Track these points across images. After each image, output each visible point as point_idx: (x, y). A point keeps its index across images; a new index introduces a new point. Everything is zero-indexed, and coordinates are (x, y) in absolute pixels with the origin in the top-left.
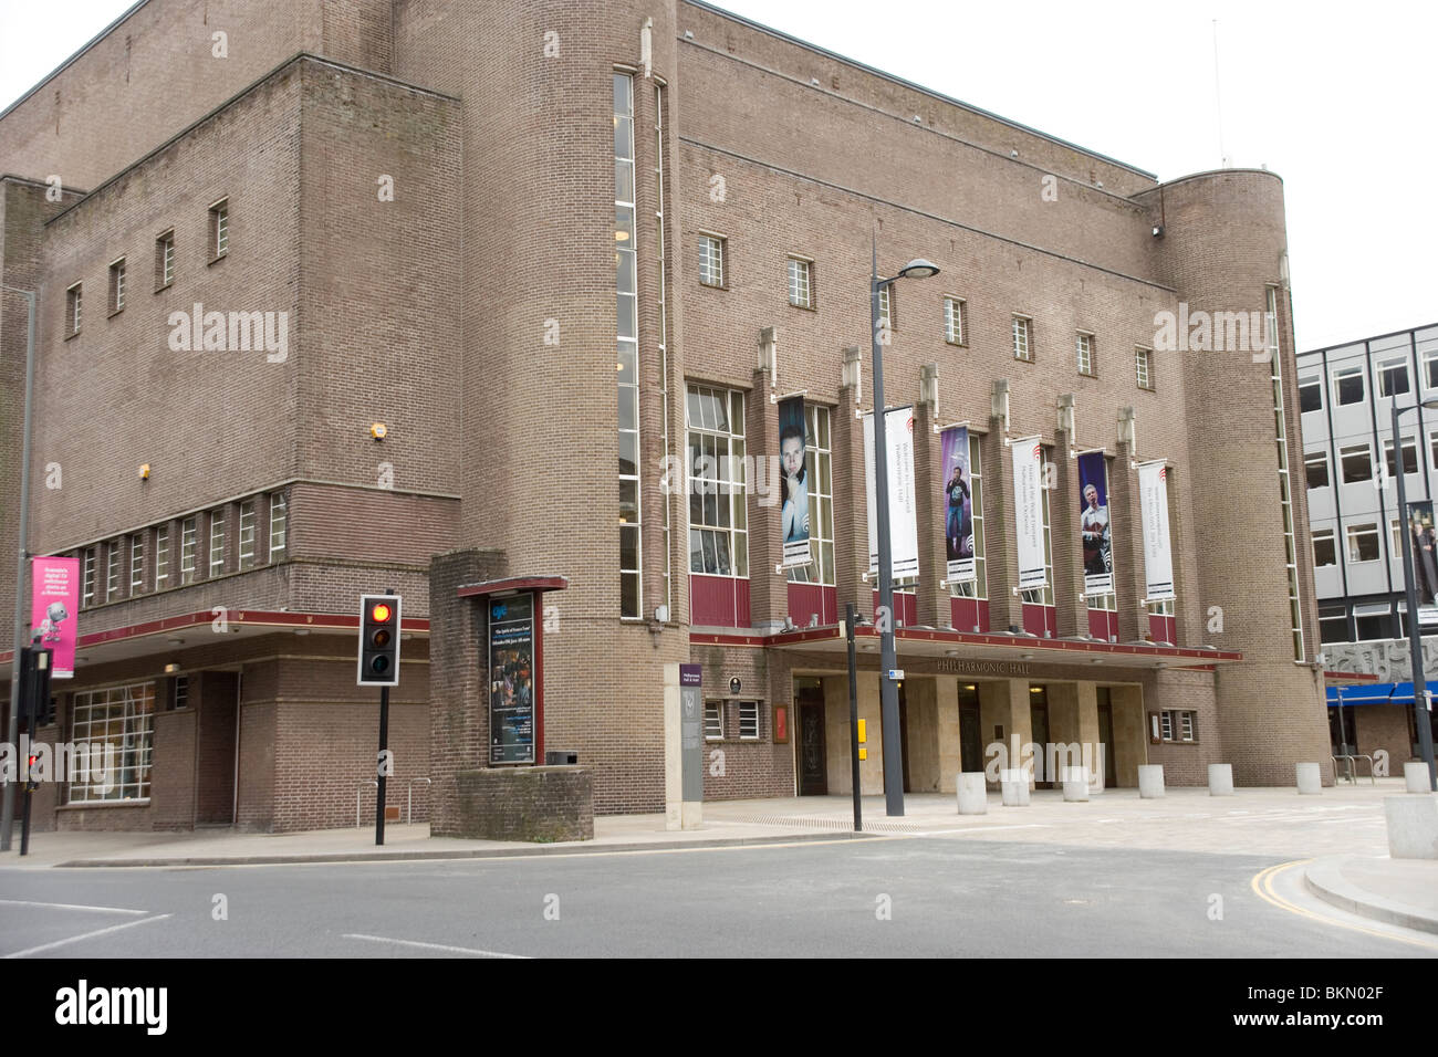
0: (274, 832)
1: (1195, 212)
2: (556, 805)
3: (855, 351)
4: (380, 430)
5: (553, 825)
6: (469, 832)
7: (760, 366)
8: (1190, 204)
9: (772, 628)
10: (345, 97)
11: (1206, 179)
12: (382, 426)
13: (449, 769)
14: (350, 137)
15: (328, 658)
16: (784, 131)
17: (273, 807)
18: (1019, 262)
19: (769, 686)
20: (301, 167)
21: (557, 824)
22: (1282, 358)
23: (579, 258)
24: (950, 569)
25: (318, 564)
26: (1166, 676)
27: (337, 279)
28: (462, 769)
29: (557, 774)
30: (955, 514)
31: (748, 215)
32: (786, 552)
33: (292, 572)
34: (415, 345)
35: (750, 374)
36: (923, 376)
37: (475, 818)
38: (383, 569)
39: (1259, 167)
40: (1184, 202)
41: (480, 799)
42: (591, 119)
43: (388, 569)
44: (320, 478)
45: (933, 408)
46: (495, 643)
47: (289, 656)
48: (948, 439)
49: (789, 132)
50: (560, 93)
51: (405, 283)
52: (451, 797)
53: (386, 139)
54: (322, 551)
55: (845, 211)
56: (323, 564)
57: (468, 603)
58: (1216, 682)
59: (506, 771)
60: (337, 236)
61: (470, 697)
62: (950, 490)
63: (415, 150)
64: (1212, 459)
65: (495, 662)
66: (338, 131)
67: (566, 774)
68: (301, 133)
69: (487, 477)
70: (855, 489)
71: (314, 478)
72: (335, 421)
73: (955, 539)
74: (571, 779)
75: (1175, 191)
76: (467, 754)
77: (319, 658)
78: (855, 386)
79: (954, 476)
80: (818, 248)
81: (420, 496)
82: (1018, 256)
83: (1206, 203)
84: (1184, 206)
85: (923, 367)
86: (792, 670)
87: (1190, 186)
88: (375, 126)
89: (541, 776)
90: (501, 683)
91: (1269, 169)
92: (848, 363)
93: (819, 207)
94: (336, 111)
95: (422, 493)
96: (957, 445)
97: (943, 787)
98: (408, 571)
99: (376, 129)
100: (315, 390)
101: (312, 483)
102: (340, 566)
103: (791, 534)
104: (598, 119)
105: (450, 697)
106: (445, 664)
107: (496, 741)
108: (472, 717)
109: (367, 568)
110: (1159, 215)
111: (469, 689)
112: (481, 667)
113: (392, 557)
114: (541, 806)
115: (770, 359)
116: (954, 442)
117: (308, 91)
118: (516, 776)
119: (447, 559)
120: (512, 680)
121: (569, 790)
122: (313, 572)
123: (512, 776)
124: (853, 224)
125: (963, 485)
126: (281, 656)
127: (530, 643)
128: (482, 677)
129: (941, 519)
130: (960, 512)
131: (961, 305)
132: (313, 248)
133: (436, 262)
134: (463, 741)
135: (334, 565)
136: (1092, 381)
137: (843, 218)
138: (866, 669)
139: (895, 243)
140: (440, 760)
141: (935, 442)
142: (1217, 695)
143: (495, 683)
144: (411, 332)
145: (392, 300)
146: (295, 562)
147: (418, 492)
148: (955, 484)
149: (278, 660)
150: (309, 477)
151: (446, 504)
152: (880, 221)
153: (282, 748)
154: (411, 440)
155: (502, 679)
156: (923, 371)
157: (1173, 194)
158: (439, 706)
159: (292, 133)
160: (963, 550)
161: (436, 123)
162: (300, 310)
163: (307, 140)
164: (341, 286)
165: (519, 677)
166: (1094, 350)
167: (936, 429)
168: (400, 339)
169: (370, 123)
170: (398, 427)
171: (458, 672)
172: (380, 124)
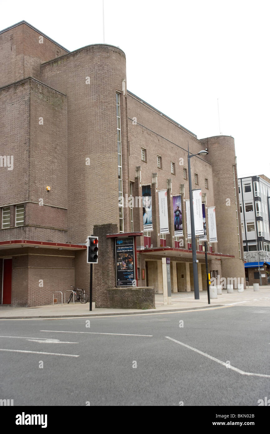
0: (28, 307)
1: (216, 145)
2: (148, 298)
3: (156, 174)
4: (49, 188)
5: (147, 304)
6: (114, 306)
7: (136, 176)
8: (215, 143)
9: (141, 248)
10: (40, 91)
11: (219, 137)
12: (49, 187)
13: (102, 288)
14: (41, 103)
15: (40, 255)
16: (137, 114)
17: (27, 299)
18: (184, 154)
19: (141, 263)
20: (30, 110)
21: (148, 304)
22: (236, 183)
23: (108, 143)
24: (175, 233)
25: (34, 227)
26: (213, 262)
27: (38, 143)
28: (108, 288)
29: (148, 290)
30: (177, 219)
31: (133, 135)
32: (144, 227)
33: (27, 229)
34: (56, 164)
35: (134, 178)
36: (168, 182)
37: (115, 302)
38: (49, 229)
39: (230, 136)
40: (214, 142)
41: (117, 297)
42: (111, 105)
43: (51, 229)
44: (34, 201)
45: (171, 190)
46: (118, 251)
47: (31, 254)
48: (175, 199)
49: (138, 114)
50: (102, 97)
51: (54, 146)
52: (103, 296)
53: (50, 104)
54: (35, 223)
55: (152, 137)
56: (36, 227)
57: (110, 239)
58: (221, 263)
59: (128, 289)
60: (38, 131)
61: (111, 267)
62: (175, 212)
63: (56, 109)
64: (221, 207)
65: (118, 257)
66: (39, 101)
67: (150, 289)
68: (30, 100)
69: (77, 203)
70: (157, 211)
71: (33, 201)
72: (38, 185)
73: (177, 225)
74: (151, 291)
75: (211, 140)
76: (110, 284)
77: (38, 255)
78: (156, 183)
79: (176, 209)
80: (147, 146)
81: (58, 208)
82: (184, 152)
83: (219, 143)
84: (213, 143)
85: (167, 179)
86: (145, 259)
87: (215, 139)
88: (47, 100)
89: (143, 290)
90: (121, 263)
91: (232, 136)
92: (154, 177)
93: (147, 135)
94: (38, 95)
95: (59, 207)
96: (178, 200)
97: (174, 291)
98: (55, 230)
99: (47, 101)
100: (33, 175)
101: (33, 203)
102: (39, 227)
103: (146, 223)
104: (112, 105)
105: (102, 267)
106: (101, 257)
107: (119, 280)
108: (111, 273)
109: (46, 228)
110: (207, 145)
111: (111, 265)
112: (113, 258)
113: (51, 225)
114: (143, 299)
115: (140, 175)
116: (177, 199)
117: (32, 88)
118: (133, 290)
119: (100, 226)
120: (125, 262)
121: (151, 294)
122: (33, 229)
123: (131, 290)
124: (153, 140)
125: (179, 211)
126: (29, 254)
127: (133, 251)
128: (114, 261)
129: (173, 219)
130: (178, 218)
131: (174, 164)
132: (33, 134)
133: (61, 141)
134: (108, 280)
135: (38, 227)
136: (197, 185)
137: (152, 139)
138: (159, 259)
139: (161, 146)
140: (99, 285)
141: (171, 199)
142: (221, 266)
143: (118, 263)
144: (56, 161)
145: (51, 151)
146: (28, 226)
147: (57, 207)
148: (177, 211)
149: (28, 255)
150: (32, 201)
151: (63, 210)
152: (159, 140)
153: (29, 282)
154: (56, 192)
155: (121, 262)
156: (167, 181)
157: (210, 140)
158: (98, 269)
159: (26, 100)
160: (179, 228)
161: (61, 102)
162: (29, 152)
163: (32, 102)
164: (39, 145)
165: (128, 261)
166: (197, 178)
167: (171, 196)
168: (53, 162)
169: (46, 99)
170: (52, 188)
171: (106, 259)
172: (48, 100)
